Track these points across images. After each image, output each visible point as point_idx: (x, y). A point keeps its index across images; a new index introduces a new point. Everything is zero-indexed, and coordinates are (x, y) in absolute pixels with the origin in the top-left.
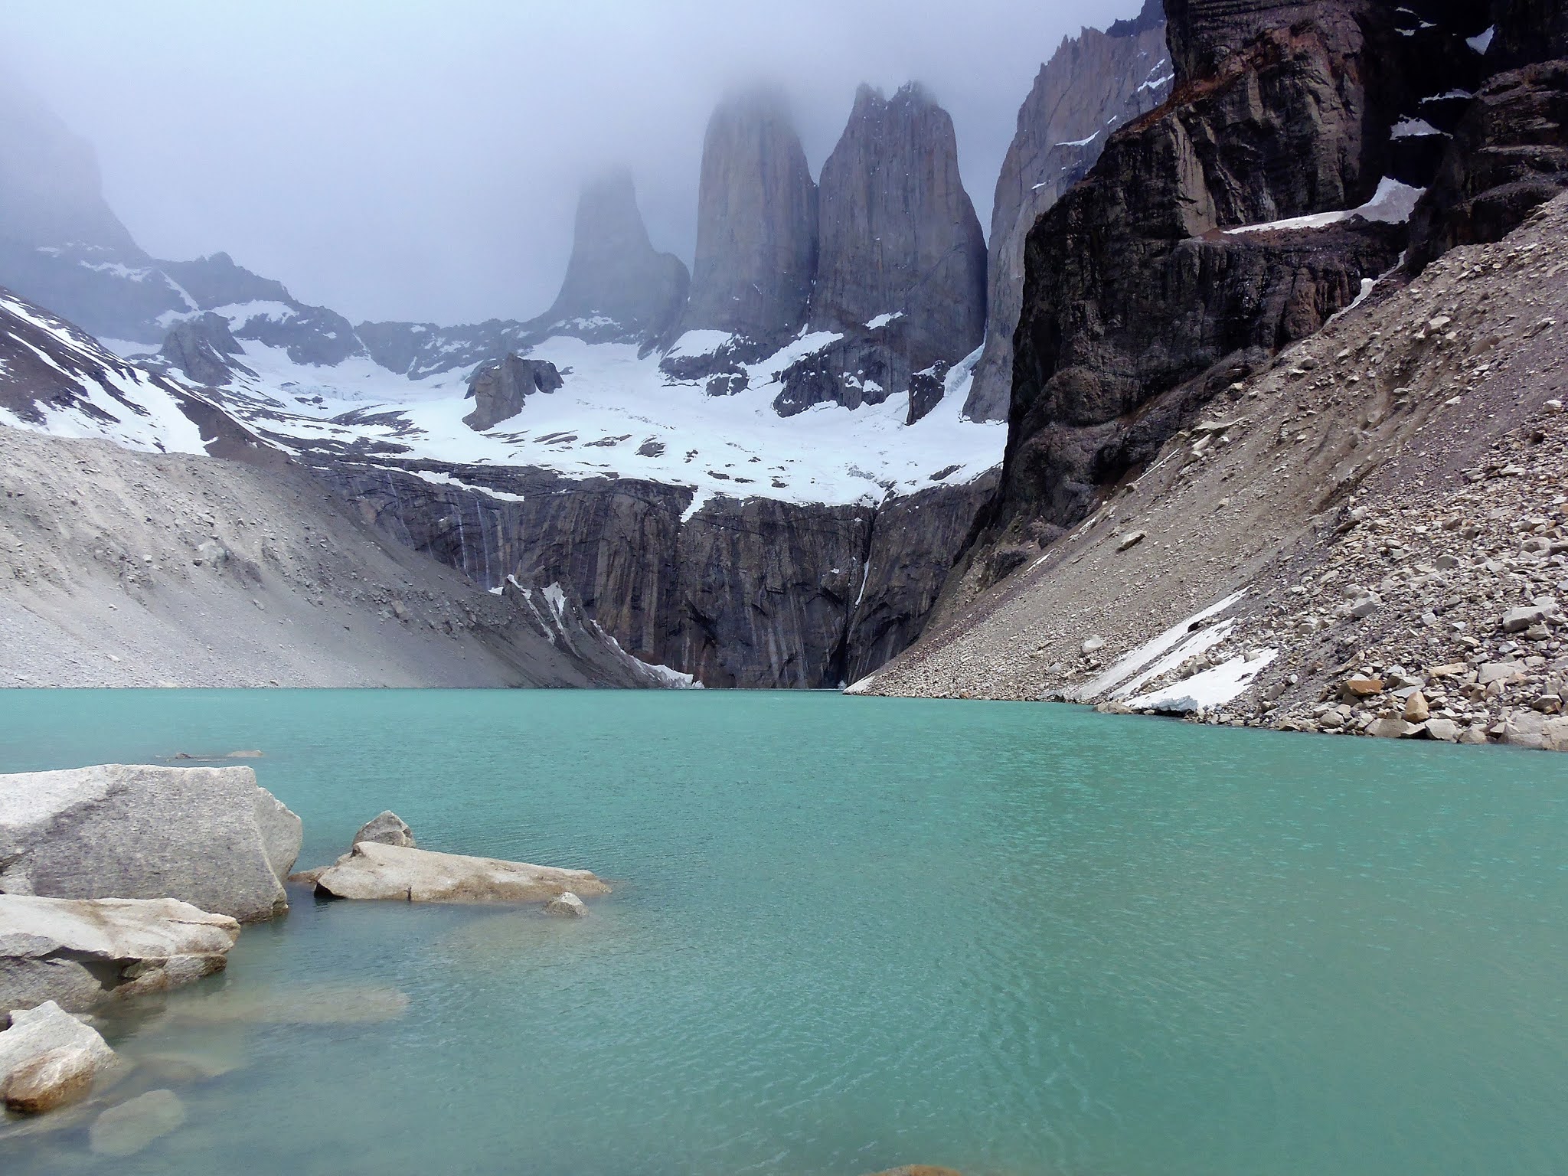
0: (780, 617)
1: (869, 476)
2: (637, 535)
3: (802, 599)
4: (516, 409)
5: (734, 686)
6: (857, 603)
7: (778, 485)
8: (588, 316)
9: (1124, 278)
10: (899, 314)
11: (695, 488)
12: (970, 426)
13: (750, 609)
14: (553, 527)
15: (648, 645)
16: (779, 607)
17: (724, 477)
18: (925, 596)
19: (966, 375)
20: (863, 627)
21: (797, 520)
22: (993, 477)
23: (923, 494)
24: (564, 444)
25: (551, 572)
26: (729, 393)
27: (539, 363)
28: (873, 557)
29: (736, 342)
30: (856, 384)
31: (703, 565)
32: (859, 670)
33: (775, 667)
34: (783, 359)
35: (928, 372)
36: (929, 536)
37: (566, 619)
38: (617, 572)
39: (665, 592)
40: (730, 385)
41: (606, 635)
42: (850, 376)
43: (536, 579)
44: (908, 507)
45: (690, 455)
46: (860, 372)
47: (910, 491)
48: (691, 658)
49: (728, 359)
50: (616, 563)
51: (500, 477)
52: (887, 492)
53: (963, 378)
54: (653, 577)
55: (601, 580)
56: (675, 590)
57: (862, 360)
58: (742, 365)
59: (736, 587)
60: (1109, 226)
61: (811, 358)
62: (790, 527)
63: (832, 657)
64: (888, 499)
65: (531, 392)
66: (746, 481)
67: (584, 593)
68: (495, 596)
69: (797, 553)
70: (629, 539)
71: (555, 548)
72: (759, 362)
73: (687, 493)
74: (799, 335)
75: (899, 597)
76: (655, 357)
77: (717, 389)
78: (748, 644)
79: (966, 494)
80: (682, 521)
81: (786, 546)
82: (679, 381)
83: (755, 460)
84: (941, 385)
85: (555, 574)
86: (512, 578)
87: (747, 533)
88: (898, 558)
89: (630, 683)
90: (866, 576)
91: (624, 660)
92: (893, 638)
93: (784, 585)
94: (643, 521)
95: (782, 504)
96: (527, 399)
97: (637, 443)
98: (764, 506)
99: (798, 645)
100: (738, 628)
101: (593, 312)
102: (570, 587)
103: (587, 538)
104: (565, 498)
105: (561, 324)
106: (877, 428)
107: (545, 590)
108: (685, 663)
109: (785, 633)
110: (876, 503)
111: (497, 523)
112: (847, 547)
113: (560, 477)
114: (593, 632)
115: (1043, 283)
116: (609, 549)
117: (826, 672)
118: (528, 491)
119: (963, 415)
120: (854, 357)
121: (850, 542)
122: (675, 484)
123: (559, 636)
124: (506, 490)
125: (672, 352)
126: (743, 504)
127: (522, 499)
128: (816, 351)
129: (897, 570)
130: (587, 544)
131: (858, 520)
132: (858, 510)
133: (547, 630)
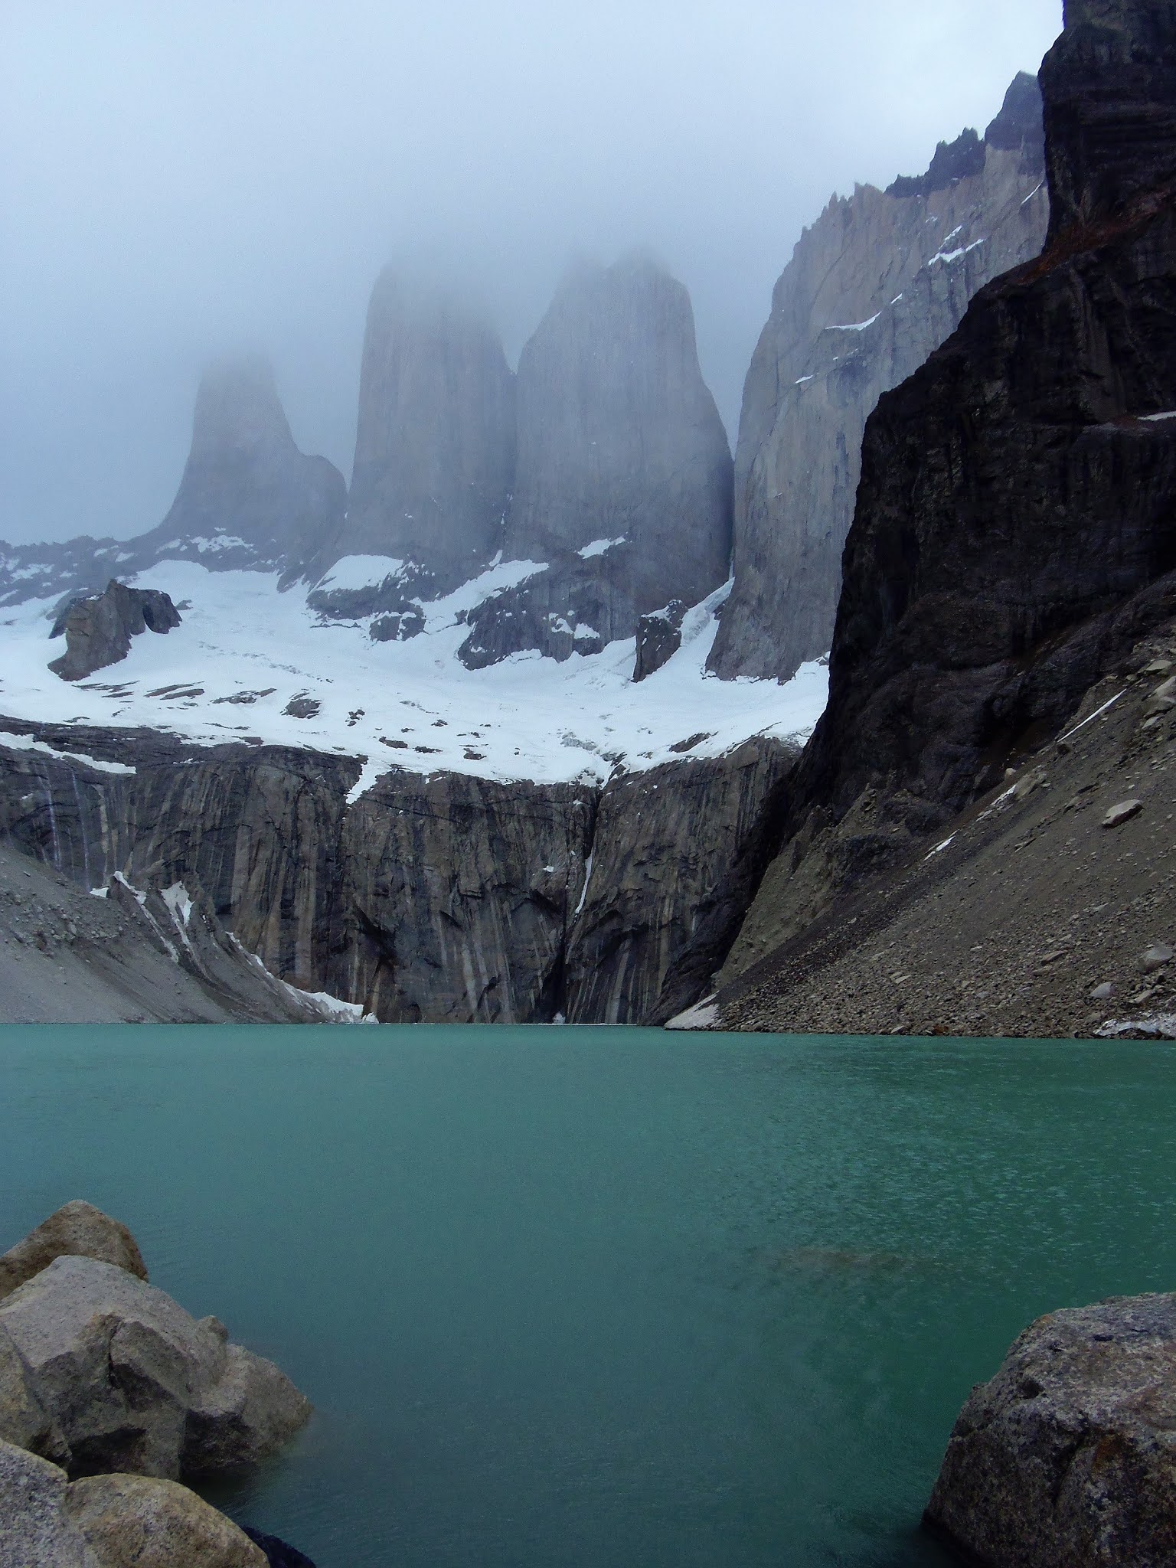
0: (478, 927)
1: (589, 747)
2: (289, 820)
3: (506, 906)
4: (119, 653)
5: (417, 1019)
6: (578, 910)
7: (472, 756)
8: (210, 535)
9: (1008, 476)
10: (620, 540)
11: (364, 759)
12: (715, 683)
13: (439, 919)
14: (174, 809)
15: (303, 966)
16: (477, 916)
17: (401, 745)
18: (667, 901)
19: (708, 619)
20: (586, 942)
21: (498, 802)
22: (755, 748)
23: (662, 770)
24: (187, 699)
25: (173, 868)
26: (399, 637)
27: (150, 593)
28: (597, 851)
29: (409, 572)
30: (566, 628)
31: (376, 862)
32: (582, 998)
33: (472, 994)
34: (470, 595)
35: (661, 614)
36: (671, 824)
37: (194, 931)
38: (260, 869)
39: (325, 895)
40: (401, 626)
41: (247, 953)
42: (557, 618)
43: (153, 878)
44: (644, 786)
45: (353, 716)
46: (571, 613)
47: (645, 765)
48: (360, 982)
49: (398, 593)
50: (260, 856)
51: (103, 741)
52: (614, 767)
53: (704, 623)
54: (310, 874)
55: (238, 879)
56: (339, 893)
57: (572, 597)
58: (416, 601)
59: (419, 889)
60: (985, 407)
61: (508, 594)
62: (489, 811)
63: (546, 982)
64: (616, 776)
65: (140, 631)
66: (431, 751)
67: (217, 896)
68: (99, 899)
69: (499, 845)
70: (277, 824)
71: (179, 836)
72: (439, 598)
73: (354, 765)
74: (491, 564)
75: (633, 903)
76: (301, 590)
77: (384, 632)
78: (436, 965)
79: (720, 770)
80: (347, 801)
81: (484, 835)
82: (333, 621)
83: (440, 723)
84: (676, 631)
85: (178, 870)
86: (120, 876)
87: (433, 818)
88: (631, 853)
89: (282, 1017)
90: (588, 876)
91: (271, 985)
92: (626, 956)
93: (482, 887)
94: (296, 801)
95: (479, 782)
96: (134, 640)
97: (284, 700)
98: (455, 783)
99: (502, 965)
100: (423, 944)
101: (218, 529)
102: (199, 888)
103: (220, 824)
104: (192, 770)
105: (174, 544)
106: (595, 685)
107: (165, 893)
108: (352, 990)
109: (485, 949)
110: (599, 781)
111: (100, 802)
112: (564, 839)
113: (184, 742)
114: (230, 949)
115: (889, 482)
116: (251, 839)
117: (537, 1000)
118: (141, 760)
119: (706, 671)
120: (563, 594)
121: (567, 832)
122: (337, 753)
123: (184, 956)
124: (111, 759)
125: (323, 583)
126: (427, 781)
127: (132, 770)
128: (514, 585)
129: (630, 868)
130: (222, 833)
131: (577, 803)
132: (575, 790)
133: (169, 945)
